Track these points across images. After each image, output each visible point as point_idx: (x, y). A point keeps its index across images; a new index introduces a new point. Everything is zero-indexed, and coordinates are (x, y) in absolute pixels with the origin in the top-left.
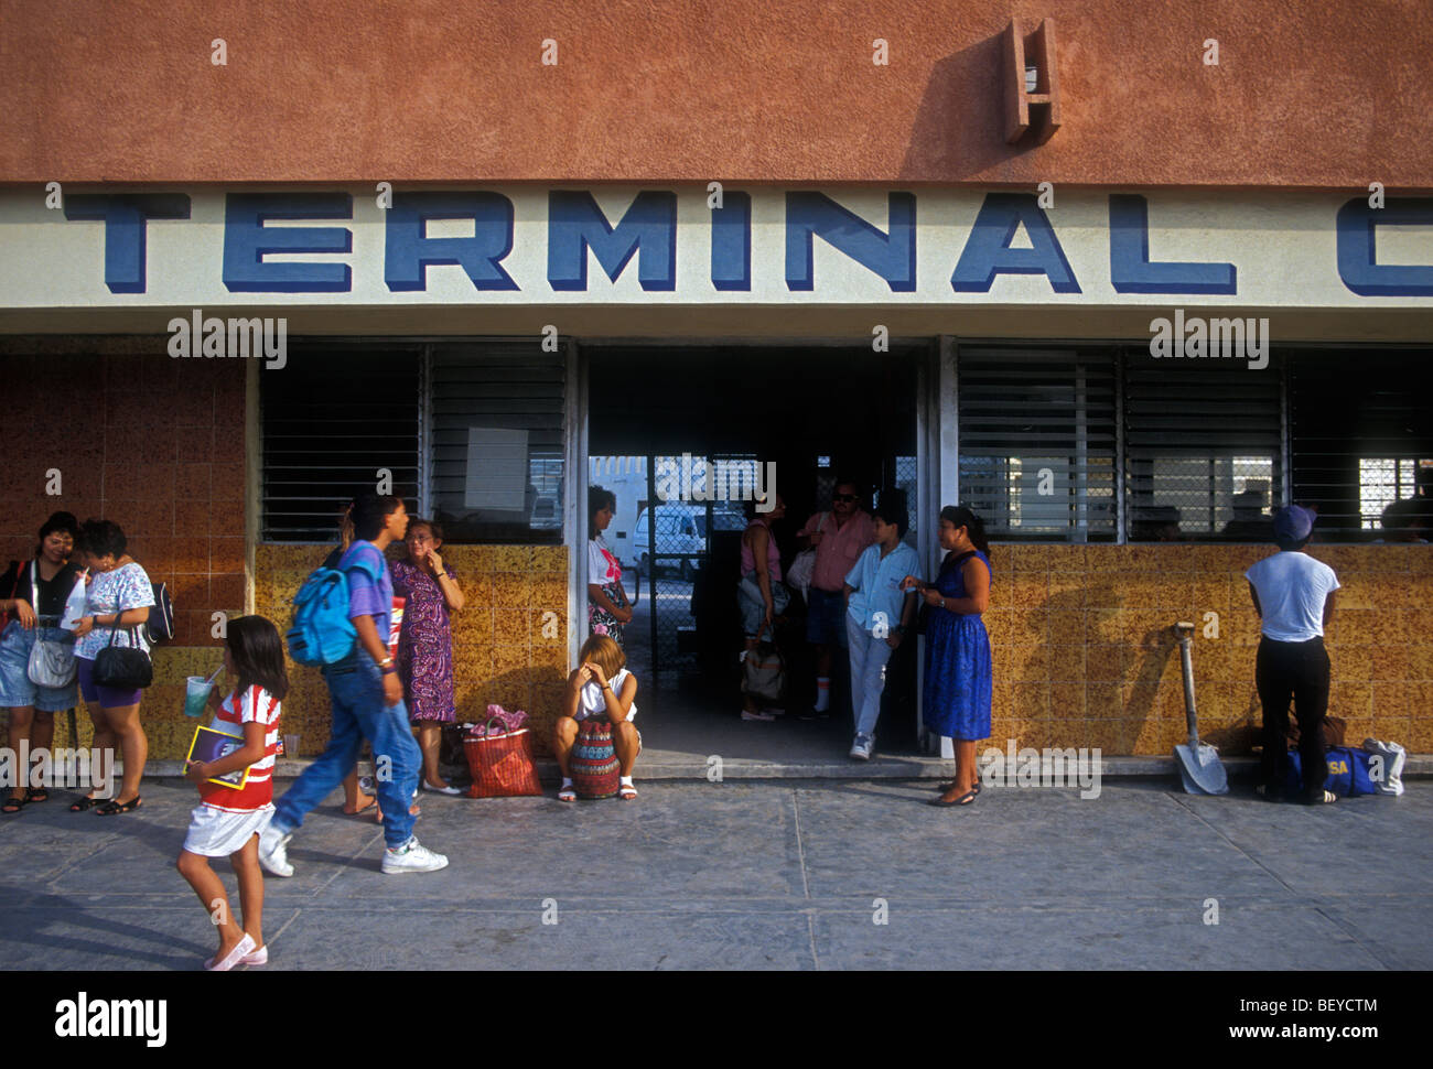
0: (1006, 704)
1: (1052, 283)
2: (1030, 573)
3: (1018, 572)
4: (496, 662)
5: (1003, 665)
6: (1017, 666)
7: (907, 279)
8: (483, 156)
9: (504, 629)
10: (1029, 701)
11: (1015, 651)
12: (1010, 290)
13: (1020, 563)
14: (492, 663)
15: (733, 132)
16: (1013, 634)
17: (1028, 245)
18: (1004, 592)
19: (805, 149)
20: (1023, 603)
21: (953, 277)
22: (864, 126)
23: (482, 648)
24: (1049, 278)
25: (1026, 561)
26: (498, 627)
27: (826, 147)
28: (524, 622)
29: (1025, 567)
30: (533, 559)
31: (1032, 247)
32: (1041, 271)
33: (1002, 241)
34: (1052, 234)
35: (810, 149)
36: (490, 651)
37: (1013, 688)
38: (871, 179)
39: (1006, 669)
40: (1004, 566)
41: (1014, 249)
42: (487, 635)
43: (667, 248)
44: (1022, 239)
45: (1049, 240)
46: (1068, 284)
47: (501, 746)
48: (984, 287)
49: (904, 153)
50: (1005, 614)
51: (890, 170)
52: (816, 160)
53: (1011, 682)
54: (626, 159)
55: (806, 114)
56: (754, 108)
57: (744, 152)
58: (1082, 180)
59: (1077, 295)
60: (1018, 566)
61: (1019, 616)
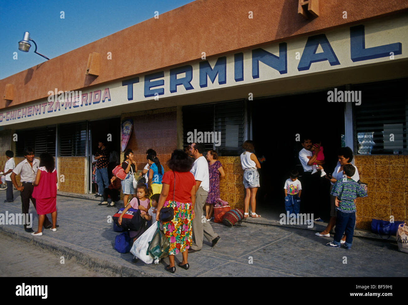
0: (374, 212)
1: (330, 63)
2: (382, 165)
3: (377, 165)
4: (228, 188)
5: (372, 198)
6: (377, 199)
7: (285, 70)
8: (182, 57)
9: (230, 179)
10: (382, 211)
11: (376, 193)
12: (317, 68)
13: (378, 162)
14: (227, 188)
15: (233, 36)
16: (376, 187)
17: (322, 51)
18: (372, 172)
19: (250, 37)
20: (379, 176)
21: (298, 67)
22: (265, 26)
23: (225, 184)
24: (329, 61)
25: (380, 161)
26: (229, 178)
27: (255, 35)
28: (234, 177)
29: (379, 163)
30: (236, 160)
31: (323, 52)
32: (326, 59)
33: (313, 52)
34: (330, 46)
35: (251, 37)
36: (227, 184)
37: (376, 206)
38: (267, 41)
39: (373, 199)
40: (372, 163)
41: (317, 54)
42: (226, 180)
43: (224, 72)
44: (320, 50)
45: (329, 48)
46: (335, 62)
47: (220, 210)
48: (307, 68)
49: (276, 31)
50: (373, 180)
51: (272, 37)
52: (253, 39)
53: (375, 204)
54: (209, 50)
55: (250, 26)
56: (237, 29)
57: (235, 41)
58: (331, 26)
59: (339, 65)
60: (377, 163)
61: (378, 181)
